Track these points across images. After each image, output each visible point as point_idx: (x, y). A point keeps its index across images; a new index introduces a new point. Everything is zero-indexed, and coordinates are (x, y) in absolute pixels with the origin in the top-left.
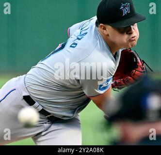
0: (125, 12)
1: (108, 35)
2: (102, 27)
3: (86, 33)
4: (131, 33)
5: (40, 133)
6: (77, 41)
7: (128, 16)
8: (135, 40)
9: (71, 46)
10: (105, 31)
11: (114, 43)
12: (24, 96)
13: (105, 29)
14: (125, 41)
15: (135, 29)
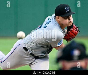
0: (67, 11)
1: (60, 21)
2: (57, 18)
3: (50, 21)
4: (70, 20)
5: (31, 63)
6: (47, 25)
7: (68, 12)
8: (71, 23)
9: (44, 27)
10: (59, 19)
11: (63, 25)
12: (24, 47)
13: (58, 18)
14: (67, 23)
15: (71, 18)
